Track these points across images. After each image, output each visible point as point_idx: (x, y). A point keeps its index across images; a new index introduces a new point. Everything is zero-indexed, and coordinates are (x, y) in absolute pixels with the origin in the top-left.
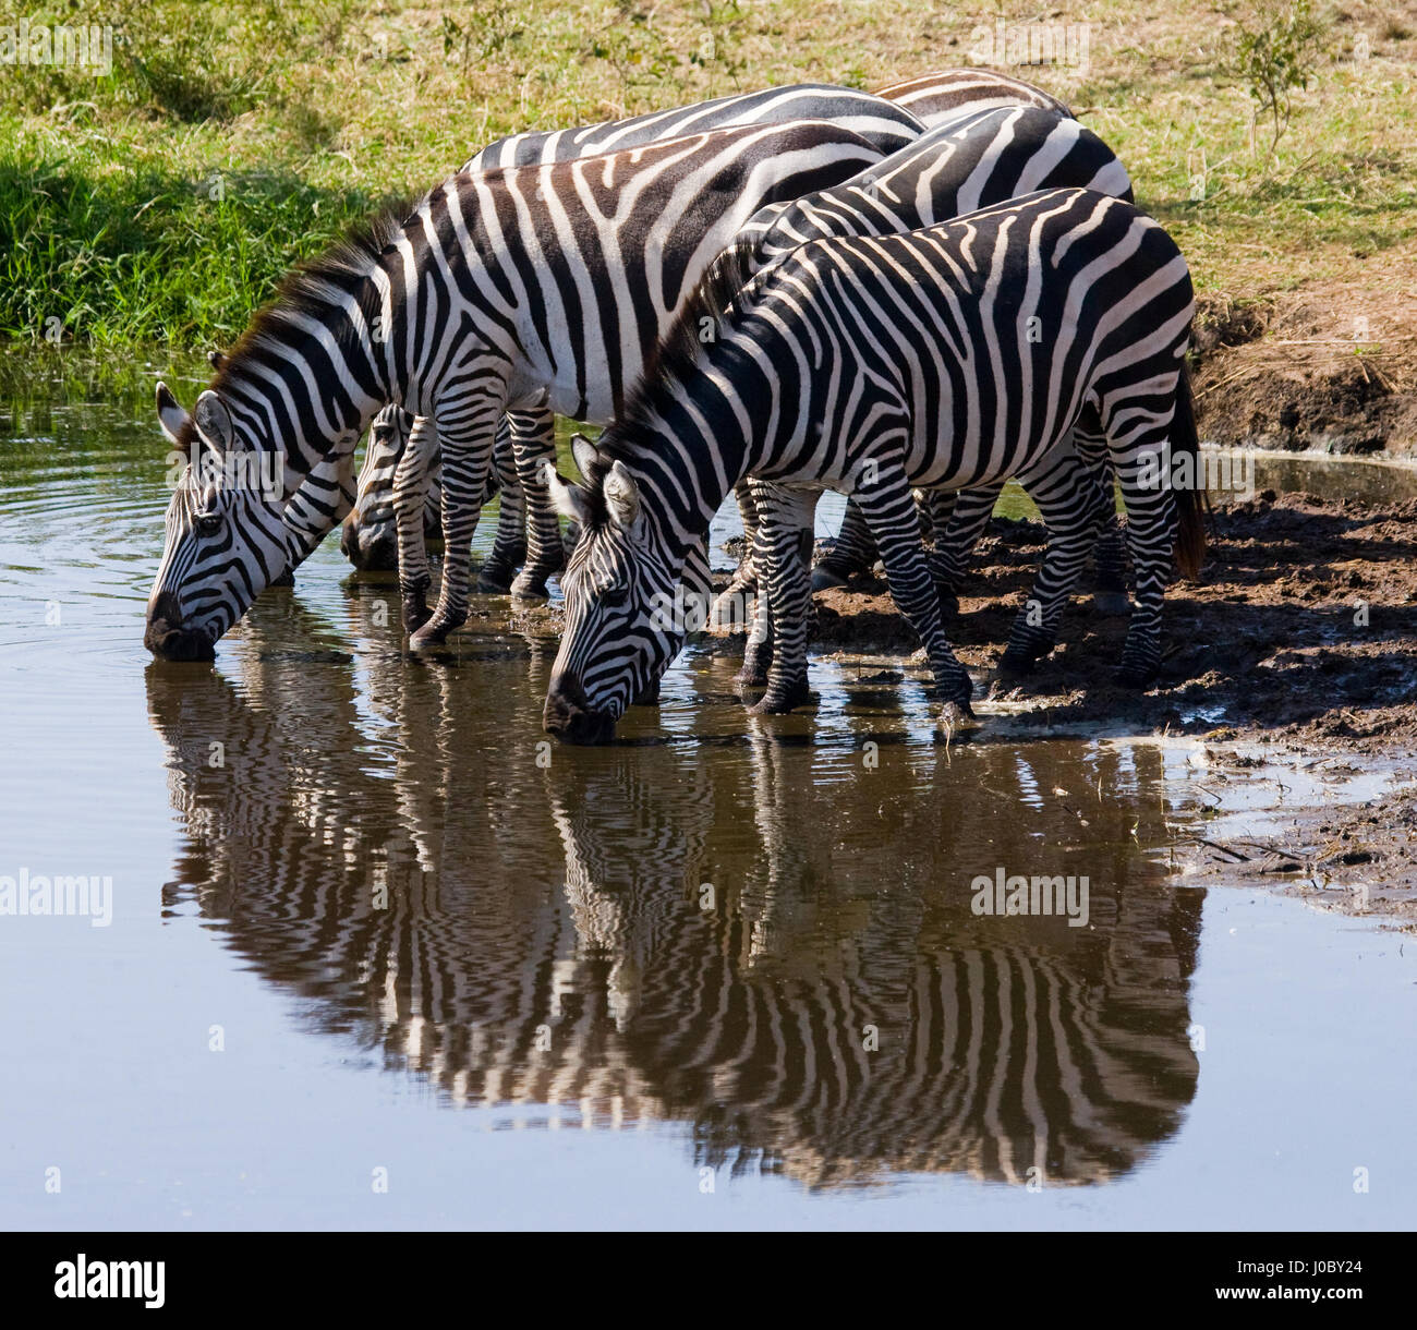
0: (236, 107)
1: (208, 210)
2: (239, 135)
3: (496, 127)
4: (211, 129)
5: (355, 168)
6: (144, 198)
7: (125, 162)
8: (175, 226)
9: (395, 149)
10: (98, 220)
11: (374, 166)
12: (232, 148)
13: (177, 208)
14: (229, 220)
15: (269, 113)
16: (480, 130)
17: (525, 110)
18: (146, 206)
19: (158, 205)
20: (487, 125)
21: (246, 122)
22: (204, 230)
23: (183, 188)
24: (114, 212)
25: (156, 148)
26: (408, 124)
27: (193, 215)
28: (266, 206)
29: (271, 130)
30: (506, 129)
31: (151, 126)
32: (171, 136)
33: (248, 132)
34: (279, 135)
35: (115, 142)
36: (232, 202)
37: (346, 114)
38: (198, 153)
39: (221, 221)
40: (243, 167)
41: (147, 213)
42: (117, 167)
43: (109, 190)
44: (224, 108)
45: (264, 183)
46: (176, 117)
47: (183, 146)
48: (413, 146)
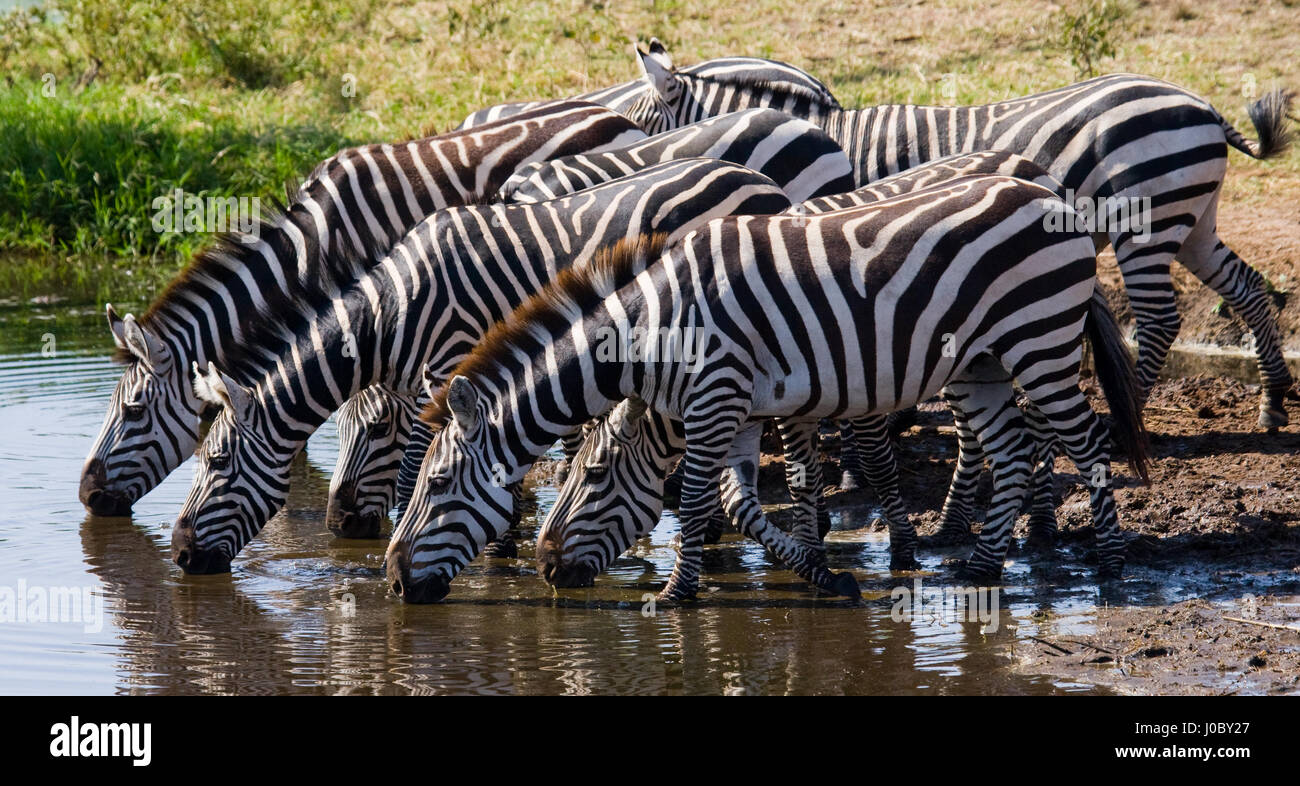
0: (289, 77)
1: (268, 157)
2: (291, 99)
3: (489, 92)
4: (270, 94)
5: (380, 124)
6: (218, 148)
7: (204, 120)
8: (242, 168)
9: (411, 109)
10: (184, 166)
11: (394, 122)
12: (286, 109)
13: (244, 156)
14: (282, 163)
15: (315, 82)
16: (477, 94)
17: (511, 78)
18: (221, 154)
19: (230, 154)
20: (483, 90)
21: (297, 89)
22: (265, 172)
23: (248, 140)
24: (196, 159)
25: (228, 110)
26: (421, 90)
27: (258, 160)
28: (313, 153)
29: (316, 95)
30: (497, 93)
31: (225, 92)
32: (239, 99)
33: (298, 97)
34: (322, 99)
35: (197, 105)
36: (286, 151)
37: (374, 83)
38: (261, 113)
39: (278, 165)
40: (295, 123)
41: (221, 160)
42: (197, 124)
43: (192, 142)
44: (280, 78)
45: (311, 136)
46: (243, 85)
47: (249, 107)
48: (424, 107)
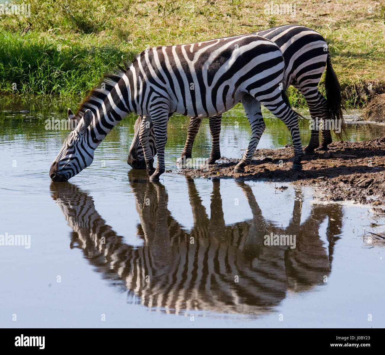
0: (100, 29)
1: (92, 58)
2: (101, 37)
3: (173, 34)
4: (93, 35)
5: (133, 46)
6: (74, 55)
7: (69, 45)
8: (83, 63)
9: (144, 41)
10: (61, 61)
11: (138, 45)
12: (99, 41)
13: (83, 58)
14: (97, 60)
15: (109, 31)
16: (168, 35)
17: (181, 29)
18: (75, 57)
19: (78, 57)
20: (170, 34)
21: (103, 33)
22: (91, 64)
23: (85, 52)
24: (66, 59)
25: (77, 41)
26: (148, 33)
27: (88, 59)
28: (108, 57)
29: (110, 35)
30: (175, 35)
31: (76, 35)
32: (82, 37)
33: (103, 36)
34: (112, 37)
35: (66, 39)
36: (99, 56)
37: (131, 31)
38: (89, 42)
39: (96, 61)
40: (102, 46)
41: (75, 59)
42: (66, 46)
43: (64, 53)
44: (96, 29)
45: (108, 50)
46: (83, 32)
47: (85, 40)
48: (149, 40)
